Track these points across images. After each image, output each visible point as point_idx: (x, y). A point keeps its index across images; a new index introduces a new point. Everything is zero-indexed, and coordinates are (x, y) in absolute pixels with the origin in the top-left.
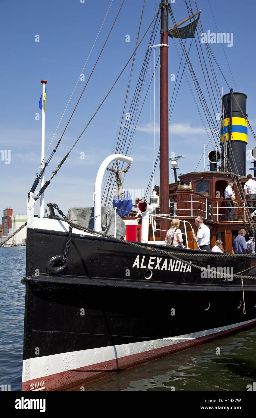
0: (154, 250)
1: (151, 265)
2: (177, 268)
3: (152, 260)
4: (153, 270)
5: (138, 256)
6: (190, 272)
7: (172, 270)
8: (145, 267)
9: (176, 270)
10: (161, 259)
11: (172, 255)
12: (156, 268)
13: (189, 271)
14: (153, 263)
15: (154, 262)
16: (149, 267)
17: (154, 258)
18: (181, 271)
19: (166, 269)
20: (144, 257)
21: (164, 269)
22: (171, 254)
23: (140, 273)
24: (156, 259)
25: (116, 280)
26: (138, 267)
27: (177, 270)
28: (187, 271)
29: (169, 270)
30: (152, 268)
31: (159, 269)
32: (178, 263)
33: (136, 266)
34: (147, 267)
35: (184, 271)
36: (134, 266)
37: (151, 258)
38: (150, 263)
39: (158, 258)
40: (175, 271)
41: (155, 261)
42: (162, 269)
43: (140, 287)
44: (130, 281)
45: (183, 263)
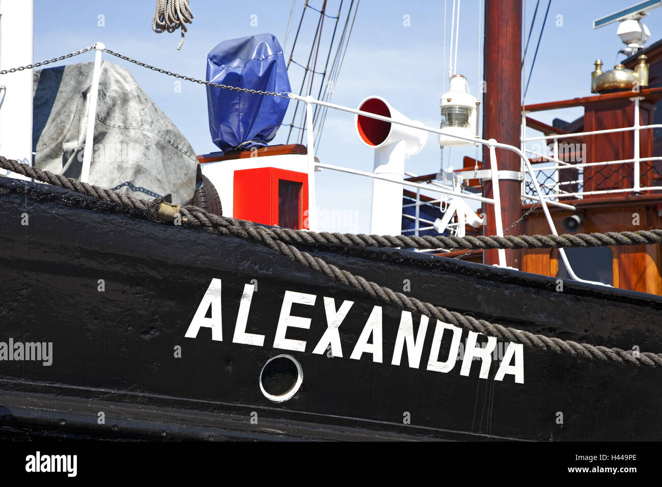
0: (196, 217)
1: (292, 333)
2: (443, 357)
3: (297, 310)
4: (306, 357)
5: (216, 284)
6: (520, 379)
7: (414, 362)
8: (258, 340)
9: (434, 365)
10: (347, 305)
11: (287, 243)
12: (319, 349)
13: (513, 376)
14: (305, 323)
15: (309, 320)
16: (281, 342)
17: (309, 299)
18: (465, 371)
19: (378, 358)
20: (249, 290)
21: (367, 356)
22: (282, 239)
23: (229, 368)
24: (320, 303)
25: (88, 395)
26: (217, 336)
27: (446, 367)
28: (499, 377)
29: (396, 360)
30: (299, 346)
31: (337, 352)
32: (448, 335)
33: (205, 332)
34: (270, 339)
35: (484, 374)
36: (192, 332)
37: (291, 297)
38: (286, 320)
39: (329, 302)
40: (429, 368)
41: (317, 315)
42: (356, 355)
43: (209, 434)
44: (174, 404)
45: (473, 336)
